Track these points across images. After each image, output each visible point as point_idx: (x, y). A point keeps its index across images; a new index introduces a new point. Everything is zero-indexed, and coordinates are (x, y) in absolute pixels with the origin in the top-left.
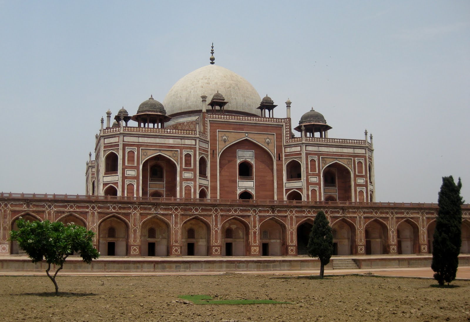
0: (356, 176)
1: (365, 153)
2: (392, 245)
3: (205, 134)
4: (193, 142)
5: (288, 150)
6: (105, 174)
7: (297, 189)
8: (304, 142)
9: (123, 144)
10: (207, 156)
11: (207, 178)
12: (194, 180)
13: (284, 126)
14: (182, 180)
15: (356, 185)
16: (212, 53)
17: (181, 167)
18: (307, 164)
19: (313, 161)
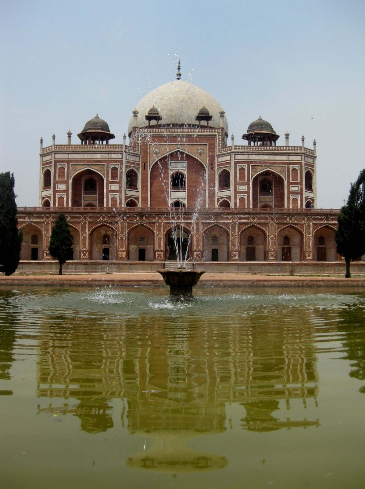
0: (289, 184)
1: (300, 159)
2: (270, 251)
3: (135, 148)
4: (120, 156)
5: (220, 159)
6: (43, 189)
7: (226, 198)
8: (233, 150)
9: (54, 161)
10: (138, 169)
11: (138, 190)
12: (120, 192)
13: (217, 136)
14: (109, 192)
15: (289, 193)
16: (179, 69)
17: (108, 180)
18: (235, 173)
19: (242, 169)
